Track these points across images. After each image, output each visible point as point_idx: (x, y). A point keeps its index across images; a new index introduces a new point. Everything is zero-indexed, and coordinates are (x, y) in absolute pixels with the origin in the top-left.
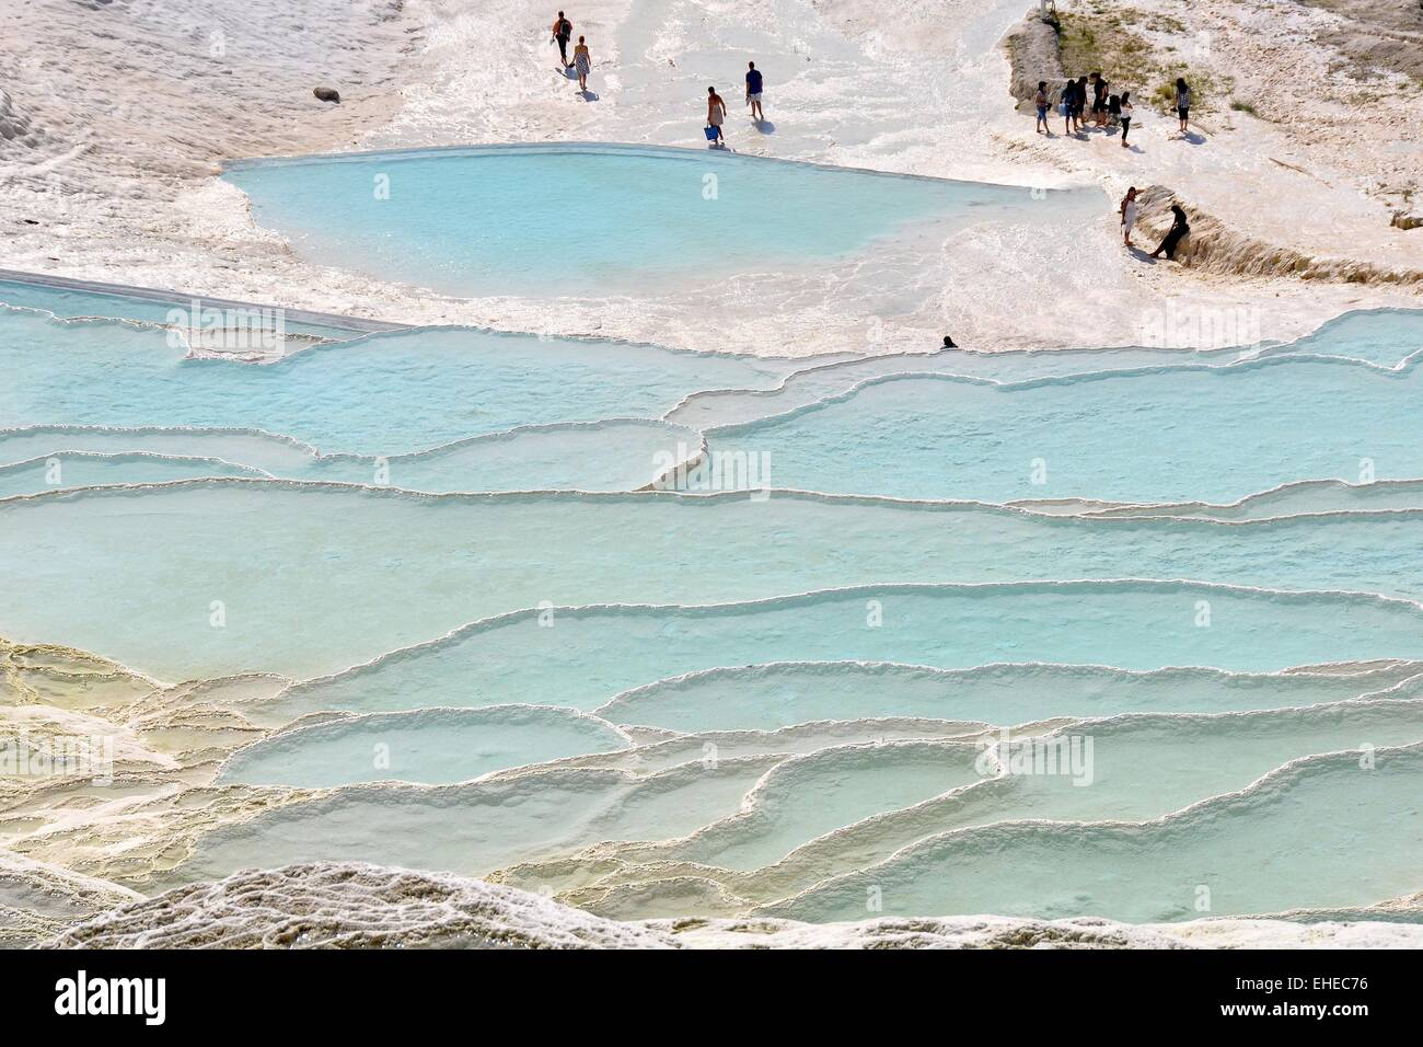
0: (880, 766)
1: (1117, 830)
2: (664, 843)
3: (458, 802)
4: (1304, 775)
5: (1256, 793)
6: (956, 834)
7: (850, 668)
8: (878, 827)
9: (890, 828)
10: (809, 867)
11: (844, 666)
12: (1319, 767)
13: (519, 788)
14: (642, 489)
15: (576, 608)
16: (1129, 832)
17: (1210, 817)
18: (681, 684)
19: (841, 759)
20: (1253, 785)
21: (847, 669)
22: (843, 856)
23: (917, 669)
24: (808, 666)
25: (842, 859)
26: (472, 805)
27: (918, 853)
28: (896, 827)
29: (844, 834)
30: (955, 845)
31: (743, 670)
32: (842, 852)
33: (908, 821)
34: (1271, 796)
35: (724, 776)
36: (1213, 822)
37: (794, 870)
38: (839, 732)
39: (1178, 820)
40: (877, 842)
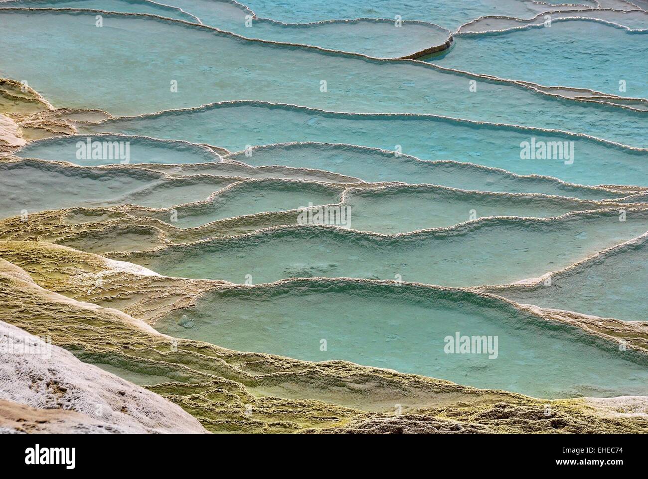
0: (289, 191)
1: (372, 237)
2: (154, 209)
3: (77, 175)
4: (485, 225)
5: (453, 230)
6: (292, 227)
7: (376, 152)
8: (262, 218)
9: (268, 220)
10: (215, 231)
11: (374, 151)
12: (496, 222)
13: (110, 173)
14: (402, 58)
15: (271, 103)
16: (377, 239)
17: (423, 237)
18: (287, 147)
19: (271, 184)
20: (454, 227)
21: (375, 152)
22: (235, 229)
23: (409, 157)
24: (355, 148)
25: (235, 230)
26: (83, 177)
27: (267, 232)
28: (272, 219)
29: (242, 219)
30: (288, 231)
31: (323, 145)
32: (236, 227)
33: (279, 218)
34: (461, 233)
35: (212, 184)
36: (423, 240)
37: (205, 231)
38: (287, 173)
39: (404, 237)
40: (257, 225)
